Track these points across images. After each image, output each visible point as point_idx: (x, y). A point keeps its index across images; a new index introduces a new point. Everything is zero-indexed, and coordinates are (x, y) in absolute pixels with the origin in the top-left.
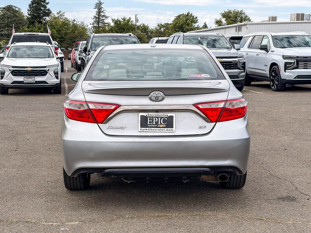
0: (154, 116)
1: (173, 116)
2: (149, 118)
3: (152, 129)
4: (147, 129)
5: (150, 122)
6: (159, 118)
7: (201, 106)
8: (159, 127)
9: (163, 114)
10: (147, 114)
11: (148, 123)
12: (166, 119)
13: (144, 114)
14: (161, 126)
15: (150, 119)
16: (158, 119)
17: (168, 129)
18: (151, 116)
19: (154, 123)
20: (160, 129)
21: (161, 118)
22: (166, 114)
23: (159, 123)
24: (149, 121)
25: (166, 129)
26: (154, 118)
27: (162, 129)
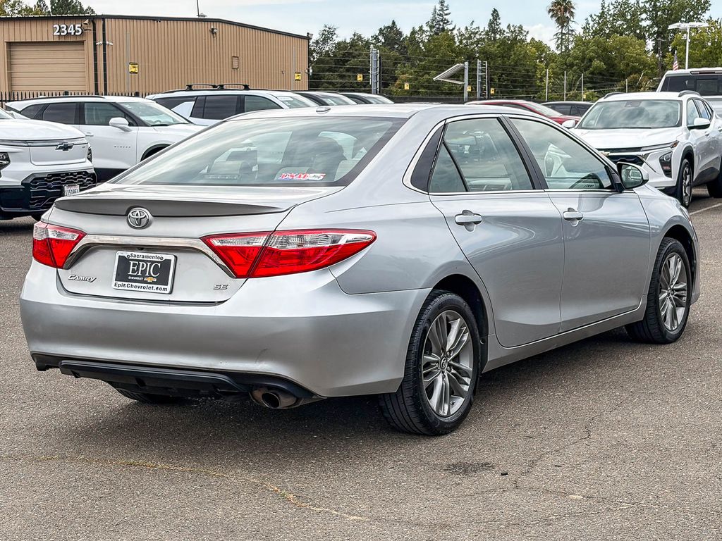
0: (141, 258)
1: (170, 260)
2: (132, 262)
3: (134, 284)
4: (126, 283)
5: (134, 271)
6: (149, 264)
7: (216, 243)
8: (146, 282)
9: (155, 255)
10: (129, 253)
11: (130, 273)
12: (159, 265)
13: (125, 254)
14: (149, 280)
15: (134, 265)
16: (147, 265)
17: (159, 286)
18: (136, 258)
19: (140, 274)
20: (146, 285)
21: (153, 262)
22: (160, 255)
23: (147, 275)
24: (131, 267)
25: (155, 286)
26: (141, 263)
27: (149, 285)
